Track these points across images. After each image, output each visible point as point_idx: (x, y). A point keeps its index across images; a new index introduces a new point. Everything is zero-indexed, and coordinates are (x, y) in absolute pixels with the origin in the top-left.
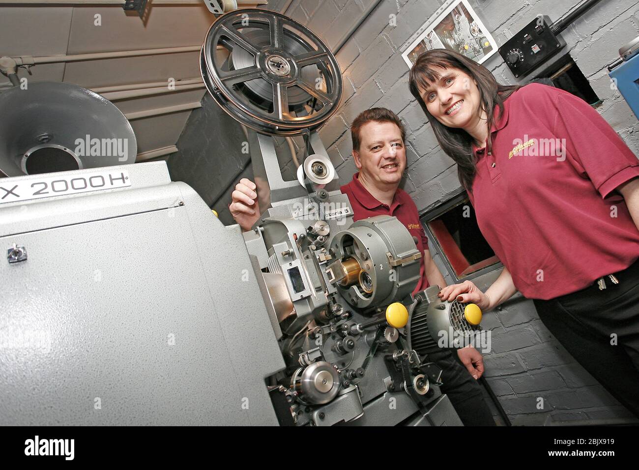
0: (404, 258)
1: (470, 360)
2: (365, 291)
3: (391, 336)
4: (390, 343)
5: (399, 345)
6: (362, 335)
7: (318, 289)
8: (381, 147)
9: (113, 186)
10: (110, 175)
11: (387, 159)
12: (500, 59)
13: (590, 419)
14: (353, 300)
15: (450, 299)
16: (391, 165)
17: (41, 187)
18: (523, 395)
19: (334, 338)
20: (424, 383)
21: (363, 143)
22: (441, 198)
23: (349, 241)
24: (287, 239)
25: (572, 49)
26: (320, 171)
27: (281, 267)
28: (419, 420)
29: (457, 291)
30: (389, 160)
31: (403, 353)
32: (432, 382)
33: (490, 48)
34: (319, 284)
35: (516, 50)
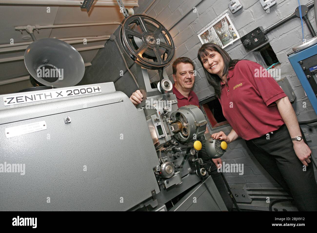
0: (201, 123)
1: (217, 161)
2: (184, 135)
3: (193, 153)
4: (192, 155)
5: (195, 156)
6: (180, 151)
7: (168, 134)
8: (185, 73)
9: (95, 92)
10: (94, 88)
11: (187, 79)
12: (240, 42)
13: (261, 187)
14: (179, 138)
15: (216, 139)
16: (189, 81)
17: (70, 92)
18: (236, 176)
19: (170, 152)
20: (204, 171)
21: (178, 72)
22: (209, 95)
23: (178, 115)
24: (156, 113)
25: (270, 41)
26: (167, 86)
27: (154, 125)
28: (201, 184)
29: (218, 136)
30: (188, 79)
31: (197, 159)
32: (207, 171)
33: (236, 37)
34: (168, 132)
35: (248, 40)
